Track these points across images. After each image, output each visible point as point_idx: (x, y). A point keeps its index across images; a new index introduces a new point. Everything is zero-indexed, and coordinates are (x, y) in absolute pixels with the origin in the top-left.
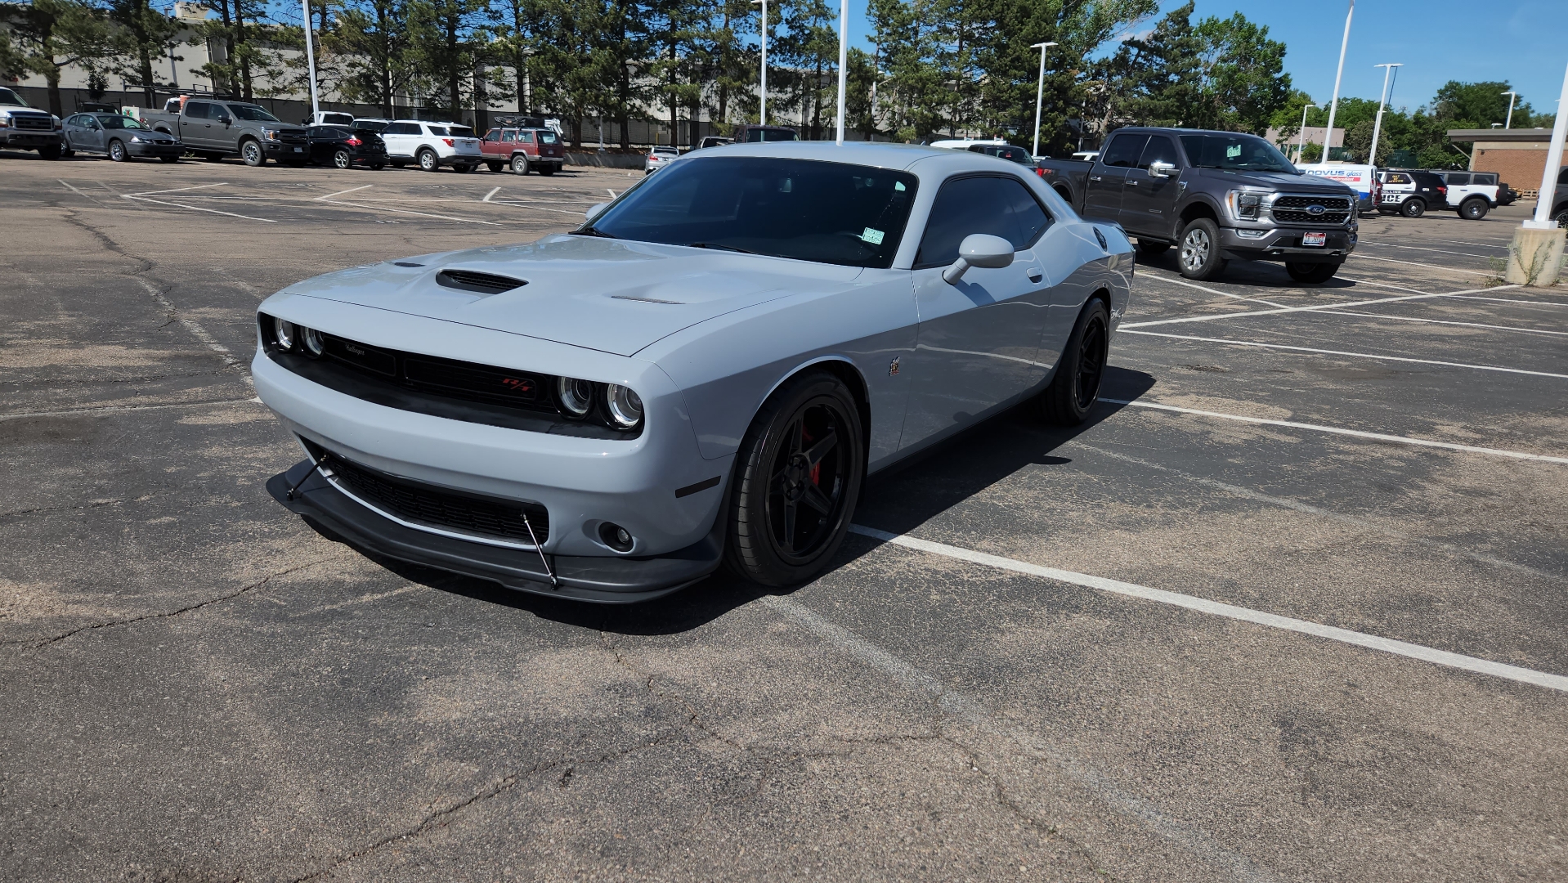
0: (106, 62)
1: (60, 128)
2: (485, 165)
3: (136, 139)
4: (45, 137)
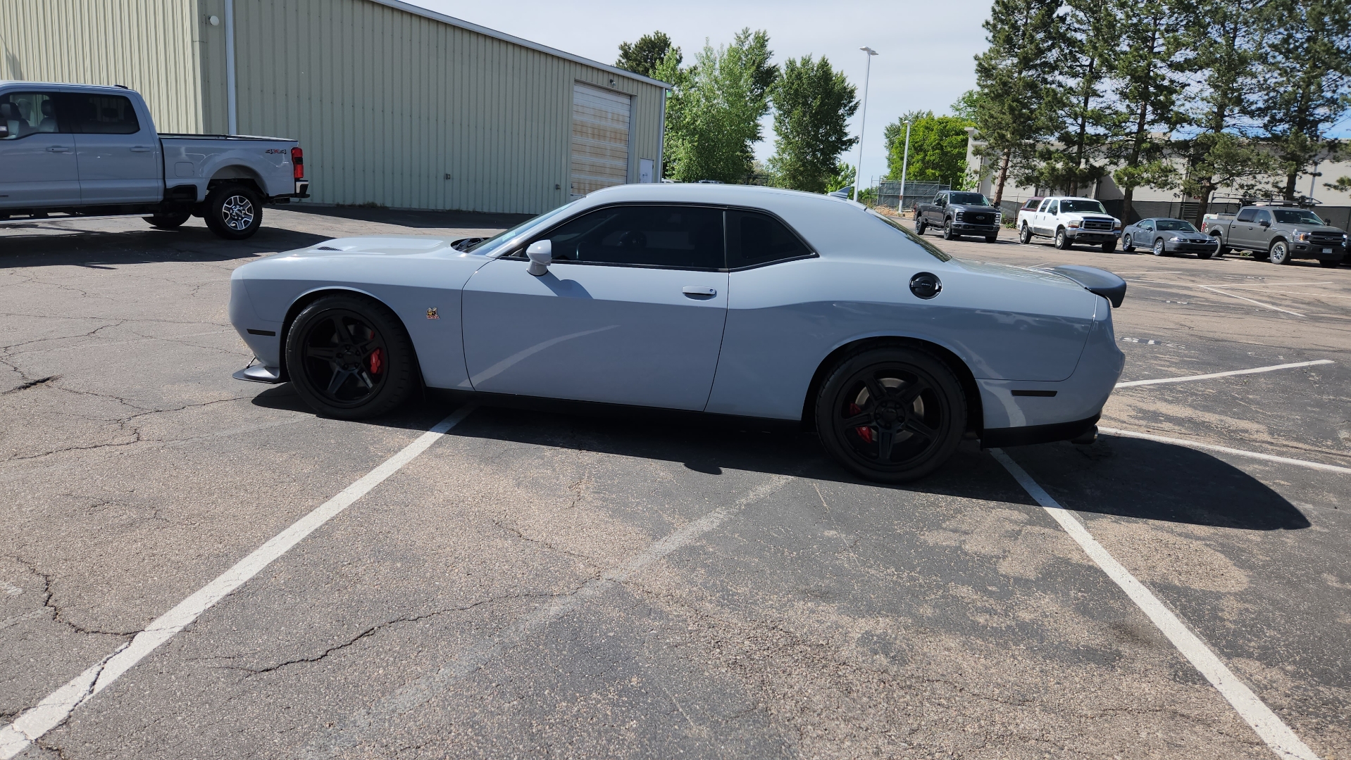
3: (1175, 239)
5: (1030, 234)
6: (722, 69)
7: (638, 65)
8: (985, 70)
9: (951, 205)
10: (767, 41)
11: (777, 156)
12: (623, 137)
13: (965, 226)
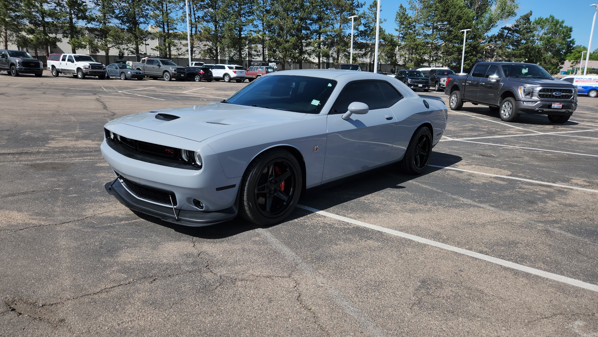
0: (124, 46)
1: (105, 69)
2: (247, 80)
3: (129, 72)
4: (100, 72)
5: (58, 73)
9: (11, 58)
13: (24, 69)
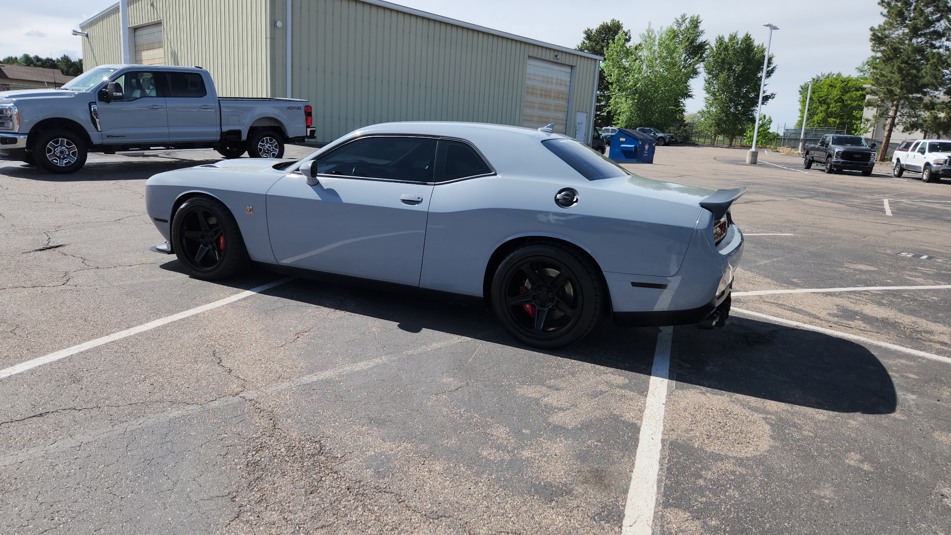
5: (902, 170)
6: (660, 44)
7: (596, 44)
8: (878, 39)
9: (833, 146)
10: (700, 22)
11: (705, 109)
12: (565, 96)
13: (843, 162)
